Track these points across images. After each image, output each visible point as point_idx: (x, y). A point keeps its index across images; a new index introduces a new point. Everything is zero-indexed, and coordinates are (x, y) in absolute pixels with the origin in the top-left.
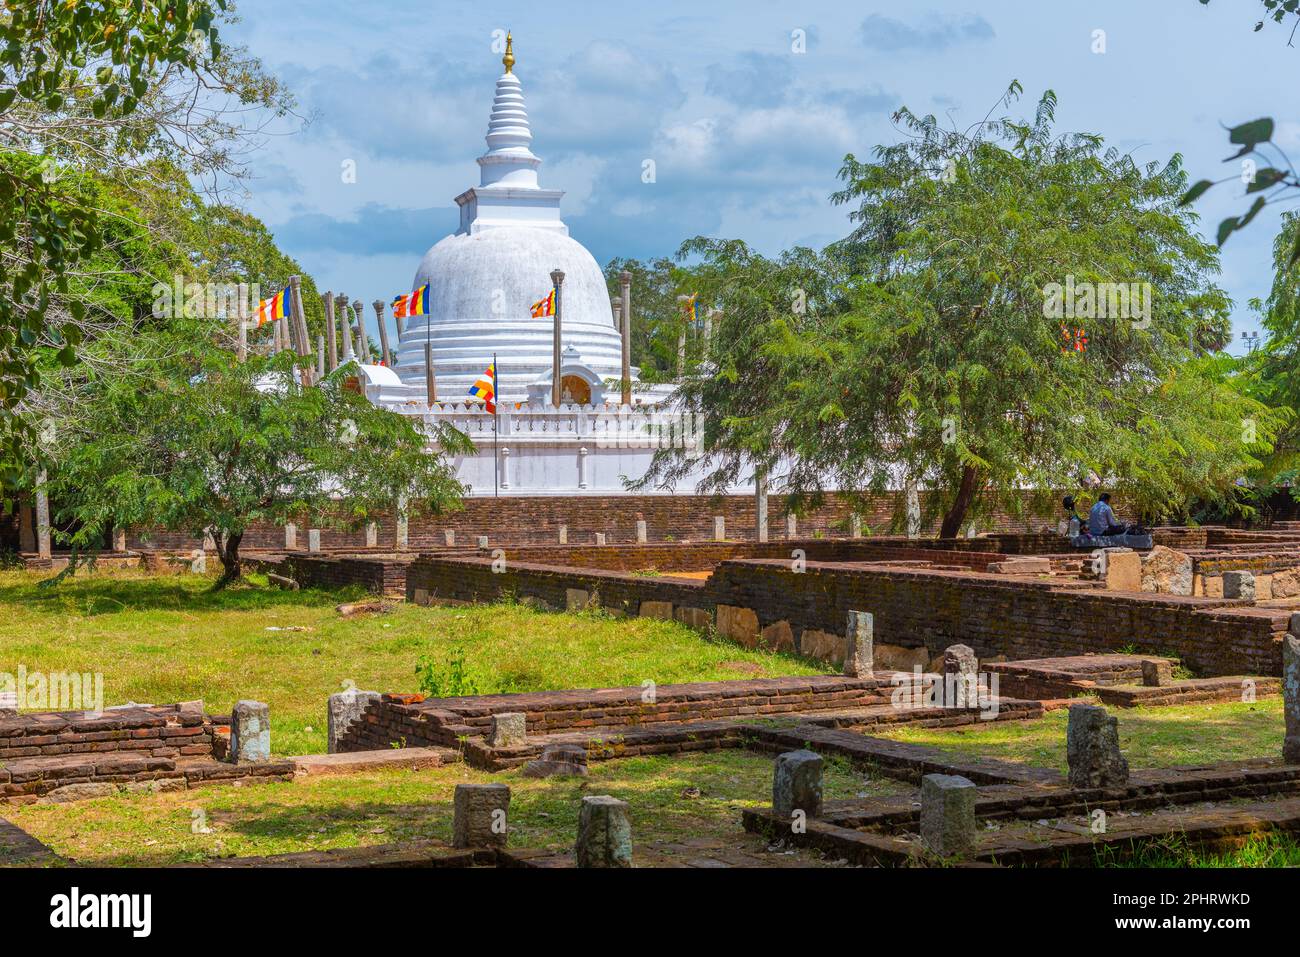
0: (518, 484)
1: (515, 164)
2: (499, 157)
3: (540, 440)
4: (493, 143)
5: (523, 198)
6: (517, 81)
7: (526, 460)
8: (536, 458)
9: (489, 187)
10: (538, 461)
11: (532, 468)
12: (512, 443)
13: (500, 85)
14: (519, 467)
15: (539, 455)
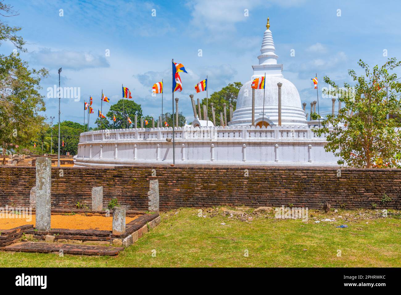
0: (188, 159)
1: (267, 57)
2: (265, 56)
3: (196, 141)
4: (262, 51)
5: (269, 68)
6: (271, 32)
7: (191, 149)
8: (195, 148)
9: (261, 65)
10: (195, 150)
11: (193, 152)
12: (186, 142)
13: (265, 33)
14: (188, 152)
15: (196, 147)
